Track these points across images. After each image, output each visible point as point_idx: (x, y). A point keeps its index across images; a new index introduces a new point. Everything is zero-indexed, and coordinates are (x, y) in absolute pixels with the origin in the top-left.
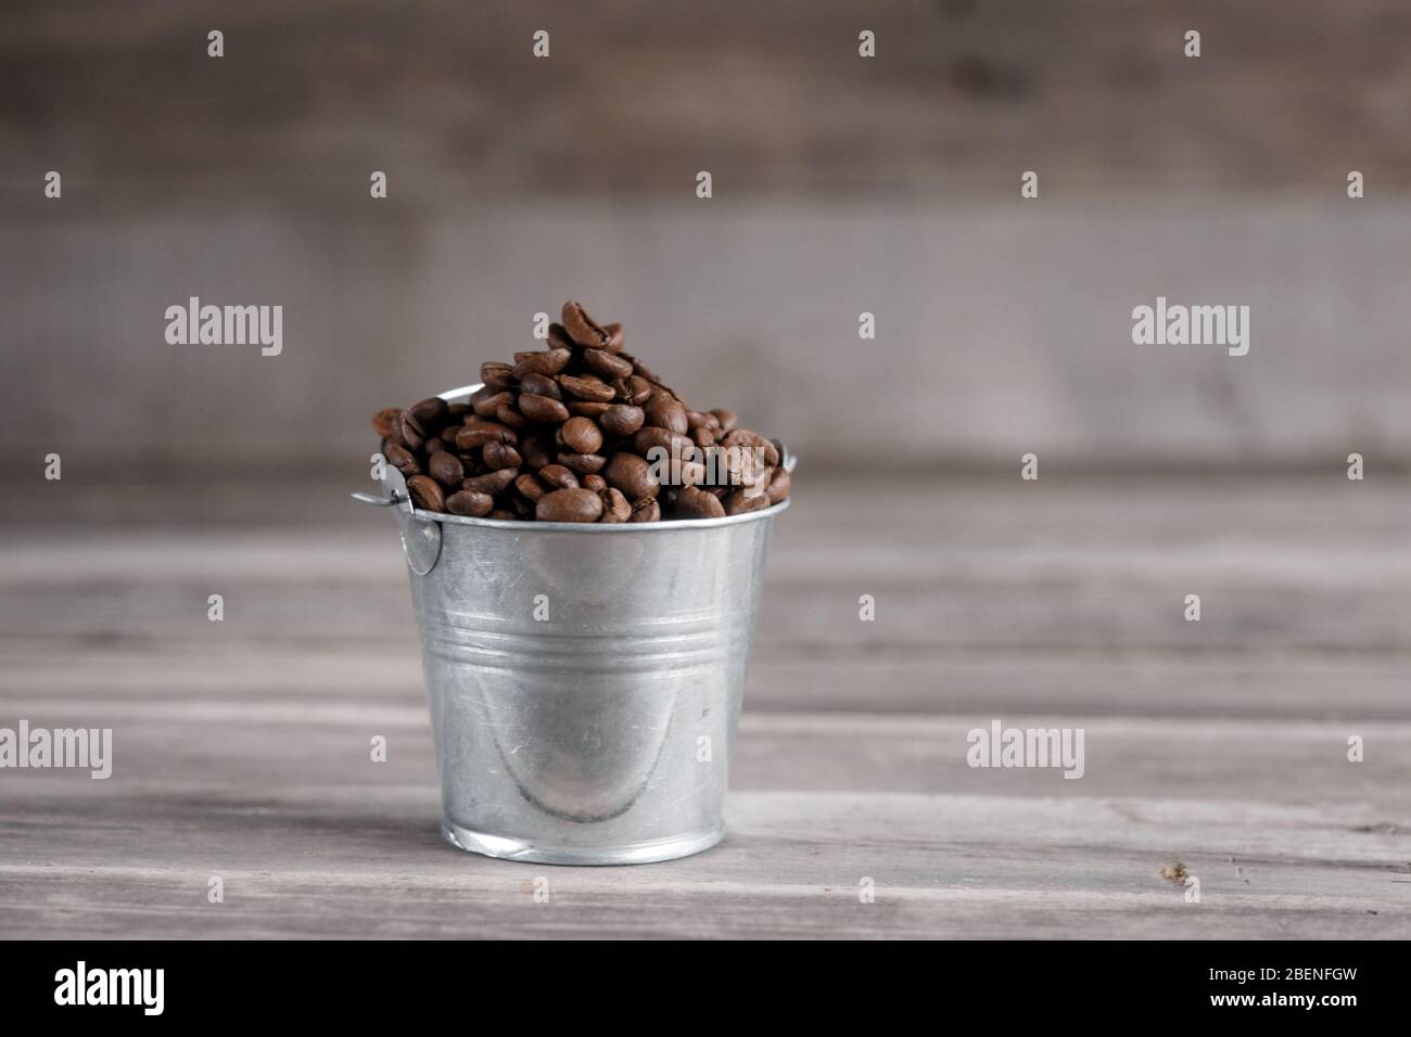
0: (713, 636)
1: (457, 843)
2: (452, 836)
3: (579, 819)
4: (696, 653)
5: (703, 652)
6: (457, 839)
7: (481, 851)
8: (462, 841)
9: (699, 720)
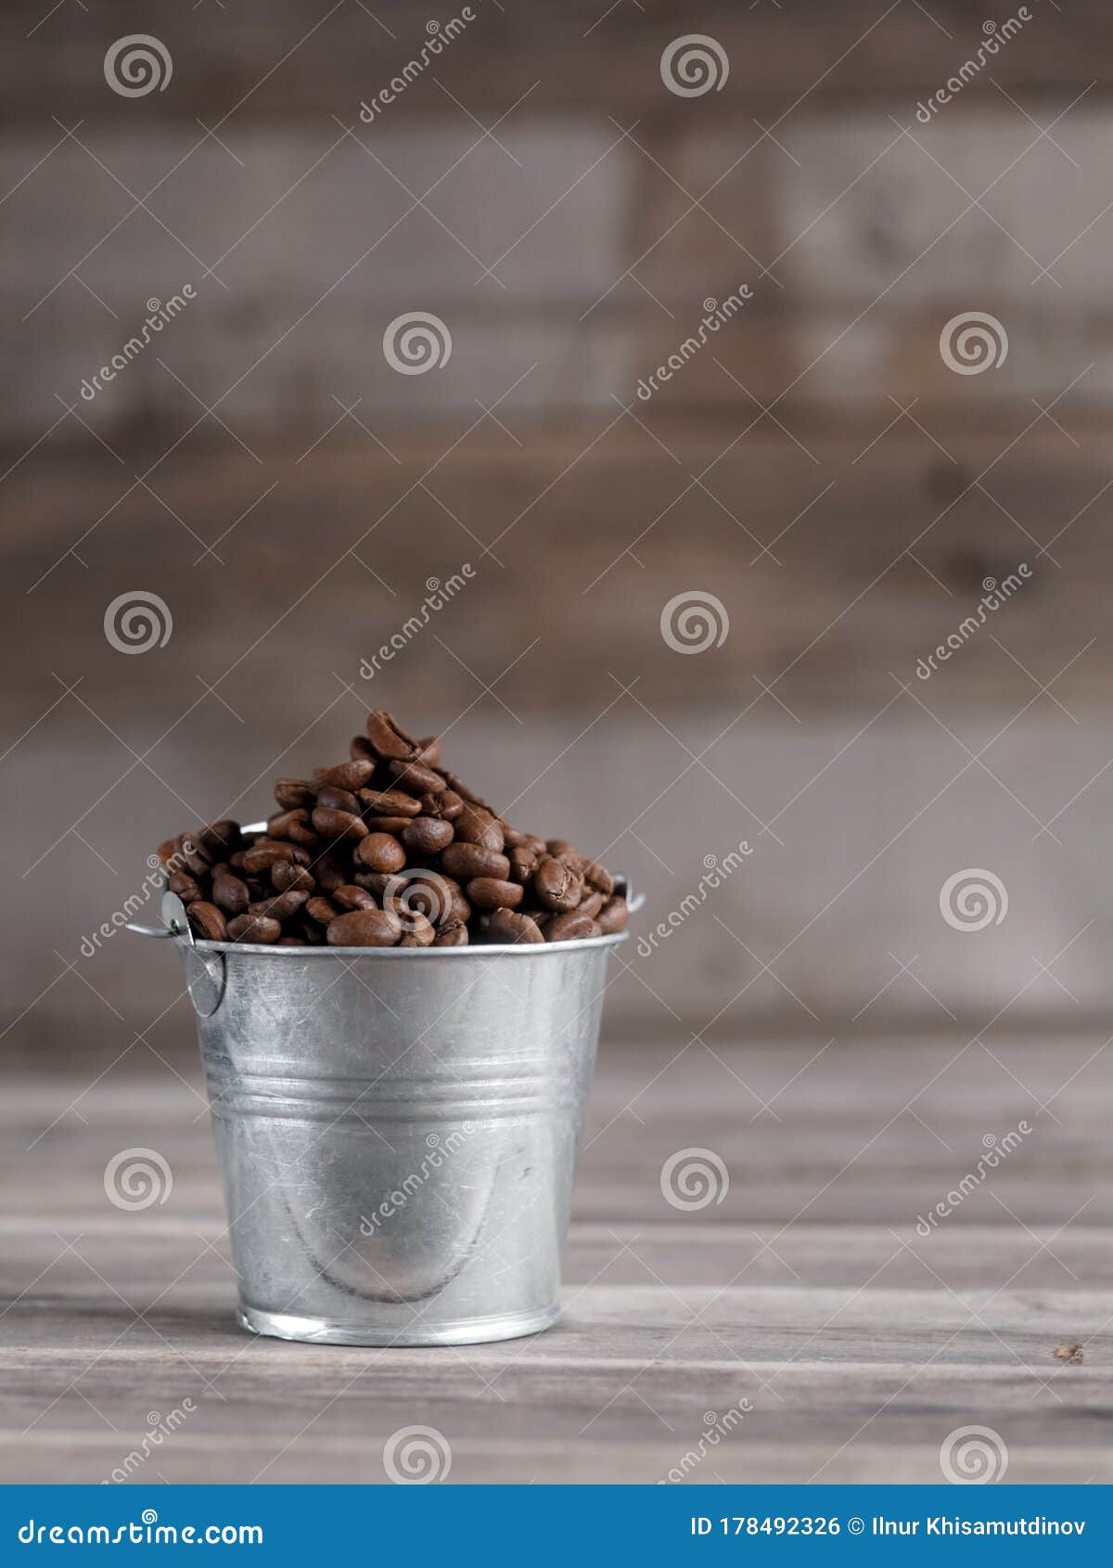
0: (538, 1082)
1: (250, 1327)
2: (245, 1319)
3: (386, 1299)
4: (513, 1101)
5: (524, 1100)
6: (250, 1323)
7: (275, 1334)
8: (255, 1324)
9: (520, 1179)
